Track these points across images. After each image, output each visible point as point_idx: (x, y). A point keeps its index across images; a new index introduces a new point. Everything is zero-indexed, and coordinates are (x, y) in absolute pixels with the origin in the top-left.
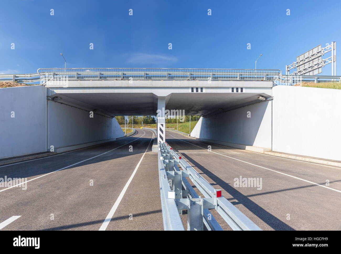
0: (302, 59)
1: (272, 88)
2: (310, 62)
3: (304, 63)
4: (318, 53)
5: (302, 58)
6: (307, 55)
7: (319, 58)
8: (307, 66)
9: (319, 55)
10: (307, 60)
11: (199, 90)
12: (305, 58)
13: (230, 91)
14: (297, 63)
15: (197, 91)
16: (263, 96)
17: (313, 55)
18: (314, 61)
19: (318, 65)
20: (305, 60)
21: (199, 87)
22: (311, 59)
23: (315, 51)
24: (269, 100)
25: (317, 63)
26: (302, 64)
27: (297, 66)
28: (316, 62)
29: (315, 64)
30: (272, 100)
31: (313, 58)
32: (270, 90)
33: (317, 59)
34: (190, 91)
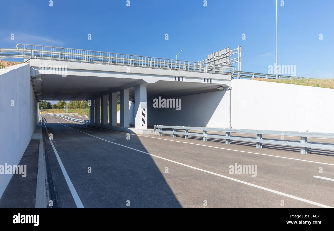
0: (213, 57)
1: (230, 80)
2: (220, 60)
3: (214, 61)
4: (227, 53)
5: (212, 55)
6: (217, 54)
7: (228, 58)
8: (217, 63)
9: (228, 55)
10: (217, 58)
11: (181, 79)
12: (215, 56)
13: (202, 81)
14: (208, 60)
15: (179, 80)
16: (222, 87)
17: (222, 55)
18: (223, 59)
19: (226, 64)
20: (215, 58)
21: (181, 77)
22: (220, 58)
23: (224, 52)
24: (227, 90)
25: (226, 61)
26: (213, 61)
27: (208, 62)
28: (224, 60)
29: (224, 61)
30: (230, 90)
31: (222, 57)
32: (229, 82)
33: (226, 58)
34: (173, 79)
